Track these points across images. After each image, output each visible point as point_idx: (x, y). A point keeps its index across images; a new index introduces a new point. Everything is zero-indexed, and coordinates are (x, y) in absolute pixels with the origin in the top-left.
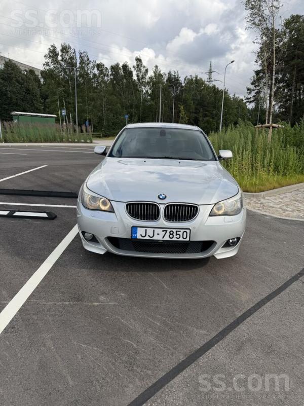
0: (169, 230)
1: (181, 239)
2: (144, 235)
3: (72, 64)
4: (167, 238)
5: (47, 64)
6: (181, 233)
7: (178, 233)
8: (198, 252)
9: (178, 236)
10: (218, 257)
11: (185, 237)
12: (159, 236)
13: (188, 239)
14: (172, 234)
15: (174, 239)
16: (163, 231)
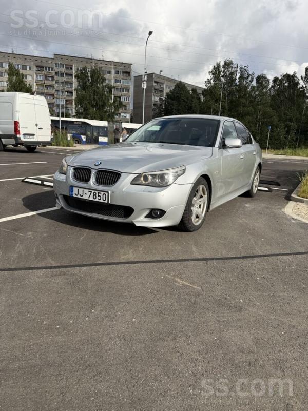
0: (93, 192)
1: (102, 201)
2: (82, 195)
3: (231, 80)
4: (91, 198)
5: (209, 81)
6: (101, 195)
7: (99, 195)
8: (121, 217)
9: (99, 198)
10: (137, 224)
11: (104, 199)
12: (87, 196)
13: (106, 202)
14: (95, 195)
15: (97, 200)
16: (89, 192)
